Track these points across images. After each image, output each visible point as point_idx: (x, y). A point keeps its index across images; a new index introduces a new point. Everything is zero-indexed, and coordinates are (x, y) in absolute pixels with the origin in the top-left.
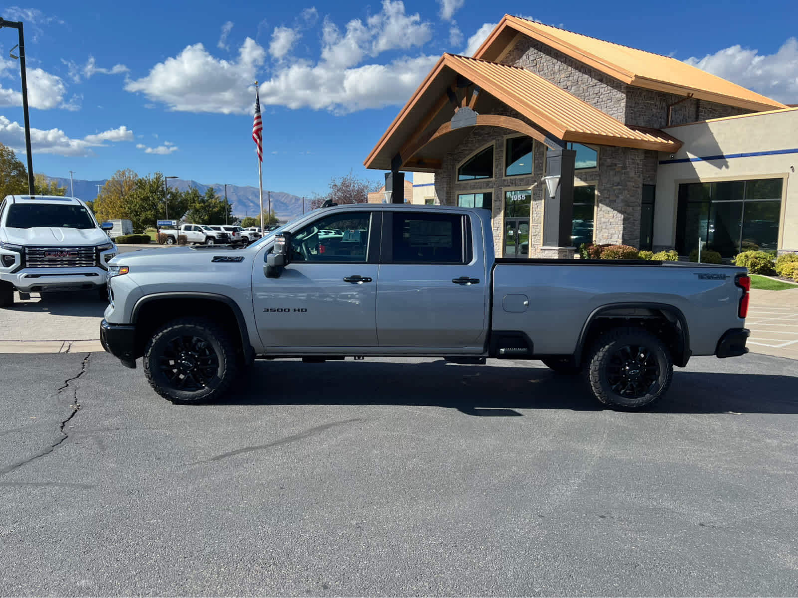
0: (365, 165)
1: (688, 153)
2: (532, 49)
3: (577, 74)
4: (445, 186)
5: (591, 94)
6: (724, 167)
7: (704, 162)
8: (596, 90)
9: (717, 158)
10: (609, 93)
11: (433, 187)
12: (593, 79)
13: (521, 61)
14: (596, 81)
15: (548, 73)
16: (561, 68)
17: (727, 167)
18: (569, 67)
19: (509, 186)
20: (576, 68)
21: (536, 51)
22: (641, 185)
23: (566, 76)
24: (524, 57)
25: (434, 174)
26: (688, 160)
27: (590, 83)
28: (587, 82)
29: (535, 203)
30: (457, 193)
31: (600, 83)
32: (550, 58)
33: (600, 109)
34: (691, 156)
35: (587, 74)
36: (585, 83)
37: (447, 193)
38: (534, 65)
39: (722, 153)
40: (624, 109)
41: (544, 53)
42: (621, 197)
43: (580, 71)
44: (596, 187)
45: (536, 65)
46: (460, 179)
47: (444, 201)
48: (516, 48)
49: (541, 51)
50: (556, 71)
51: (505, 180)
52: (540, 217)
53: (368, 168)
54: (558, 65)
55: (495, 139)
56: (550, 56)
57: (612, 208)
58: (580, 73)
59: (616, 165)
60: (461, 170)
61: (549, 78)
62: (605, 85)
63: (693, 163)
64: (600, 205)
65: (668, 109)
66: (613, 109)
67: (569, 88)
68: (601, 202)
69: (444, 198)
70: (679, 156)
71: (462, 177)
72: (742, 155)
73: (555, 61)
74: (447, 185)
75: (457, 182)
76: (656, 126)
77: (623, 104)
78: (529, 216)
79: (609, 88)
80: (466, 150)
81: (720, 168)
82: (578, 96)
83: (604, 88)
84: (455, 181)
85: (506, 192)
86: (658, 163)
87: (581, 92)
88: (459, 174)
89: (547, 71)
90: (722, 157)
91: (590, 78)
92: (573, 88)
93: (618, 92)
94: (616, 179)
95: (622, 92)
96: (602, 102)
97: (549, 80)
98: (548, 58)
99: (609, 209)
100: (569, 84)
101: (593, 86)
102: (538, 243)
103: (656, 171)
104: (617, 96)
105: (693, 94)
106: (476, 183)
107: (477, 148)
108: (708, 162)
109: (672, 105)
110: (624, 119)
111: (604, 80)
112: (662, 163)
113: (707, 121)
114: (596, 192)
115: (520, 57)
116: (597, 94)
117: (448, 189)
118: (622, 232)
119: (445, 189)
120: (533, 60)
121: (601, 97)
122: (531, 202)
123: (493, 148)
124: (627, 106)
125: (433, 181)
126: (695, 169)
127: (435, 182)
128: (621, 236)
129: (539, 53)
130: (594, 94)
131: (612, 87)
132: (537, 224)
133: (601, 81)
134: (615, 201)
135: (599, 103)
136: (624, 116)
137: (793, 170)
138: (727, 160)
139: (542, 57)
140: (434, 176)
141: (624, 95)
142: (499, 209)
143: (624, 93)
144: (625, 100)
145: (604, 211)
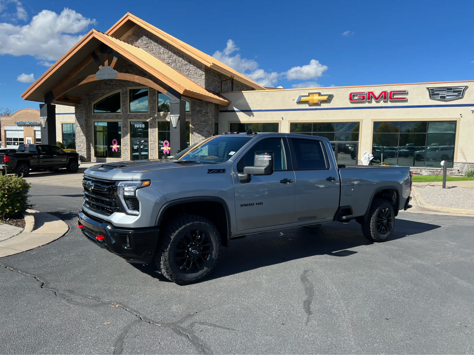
0: (23, 97)
1: (234, 107)
2: (144, 37)
3: (175, 57)
4: (84, 116)
5: (184, 69)
6: (252, 116)
7: (242, 113)
8: (187, 67)
9: (248, 111)
10: (195, 70)
11: (74, 115)
12: (185, 61)
13: (137, 43)
14: (187, 62)
15: (156, 53)
16: (164, 52)
17: (253, 116)
18: (170, 52)
19: (133, 118)
20: (174, 53)
21: (147, 39)
22: (214, 123)
23: (168, 56)
24: (139, 41)
25: (74, 107)
26: (234, 111)
27: (184, 63)
28: (182, 62)
29: (151, 130)
30: (93, 121)
31: (189, 64)
32: (157, 44)
33: (190, 79)
34: (235, 109)
35: (181, 57)
36: (180, 62)
37: (86, 121)
38: (147, 46)
39: (250, 108)
40: (204, 80)
41: (153, 41)
42: (206, 129)
43: (177, 55)
44: (190, 122)
45: (148, 47)
46: (95, 112)
47: (84, 125)
48: (134, 34)
49: (151, 39)
50: (162, 53)
51: (129, 115)
52: (155, 138)
53: (25, 100)
54: (162, 49)
55: (121, 88)
56: (157, 43)
57: (201, 135)
58: (177, 56)
59: (202, 111)
60: (95, 106)
61: (157, 56)
62: (193, 66)
63: (237, 113)
64: (194, 133)
65: (222, 83)
66: (198, 80)
67: (171, 64)
68: (194, 131)
69: (84, 123)
70: (229, 109)
71: (96, 111)
72: (260, 111)
73: (161, 47)
74: (85, 115)
75: (93, 114)
76: (217, 92)
77: (203, 77)
78: (148, 137)
79: (195, 67)
80: (99, 93)
81: (250, 116)
82: (176, 69)
83: (192, 67)
84: (91, 112)
85: (130, 122)
86: (219, 111)
87: (178, 67)
88: (94, 109)
89: (155, 52)
90: (250, 111)
91: (184, 60)
92: (173, 64)
93: (200, 70)
94: (203, 119)
95: (203, 71)
96: (191, 74)
97: (157, 57)
98: (156, 44)
99: (199, 135)
100: (170, 61)
101: (185, 65)
102: (155, 154)
103: (218, 115)
104: (200, 73)
105: (234, 77)
106: (108, 115)
107: (107, 93)
108: (244, 113)
109: (224, 81)
110: (204, 86)
111: (192, 62)
112: (221, 111)
113: (242, 91)
114: (190, 125)
115: (137, 41)
116: (188, 70)
117: (86, 117)
118: (207, 149)
119: (84, 117)
120: (146, 44)
121: (190, 72)
122: (149, 129)
123: (120, 94)
124: (206, 79)
125: (74, 112)
126: (238, 116)
127: (75, 112)
128: (207, 151)
129: (150, 40)
130: (186, 69)
131: (197, 67)
132: (153, 143)
133: (190, 62)
134: (203, 131)
135: (189, 75)
136: (204, 84)
137: (283, 120)
138: (253, 112)
139: (152, 43)
140: (74, 108)
141: (204, 73)
142: (126, 132)
143: (204, 71)
144: (204, 76)
145: (196, 136)
